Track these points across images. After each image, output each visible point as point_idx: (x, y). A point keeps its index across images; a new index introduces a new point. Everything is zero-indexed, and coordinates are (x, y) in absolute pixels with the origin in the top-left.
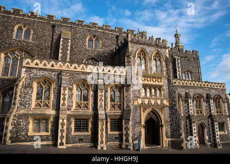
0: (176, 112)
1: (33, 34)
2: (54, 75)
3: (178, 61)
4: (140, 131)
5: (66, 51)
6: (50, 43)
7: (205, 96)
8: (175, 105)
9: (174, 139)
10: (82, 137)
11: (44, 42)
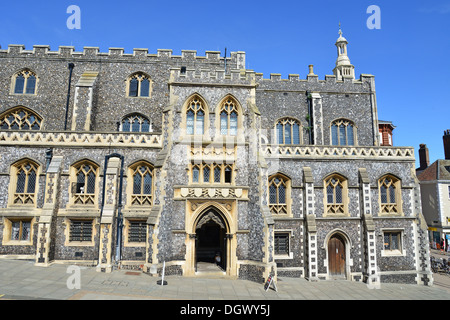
0: (258, 212)
1: (40, 83)
2: (42, 154)
3: (316, 102)
4: (184, 245)
5: (85, 108)
6: (66, 95)
7: (353, 176)
8: (257, 199)
9: (252, 263)
10: (81, 251)
11: (56, 95)
